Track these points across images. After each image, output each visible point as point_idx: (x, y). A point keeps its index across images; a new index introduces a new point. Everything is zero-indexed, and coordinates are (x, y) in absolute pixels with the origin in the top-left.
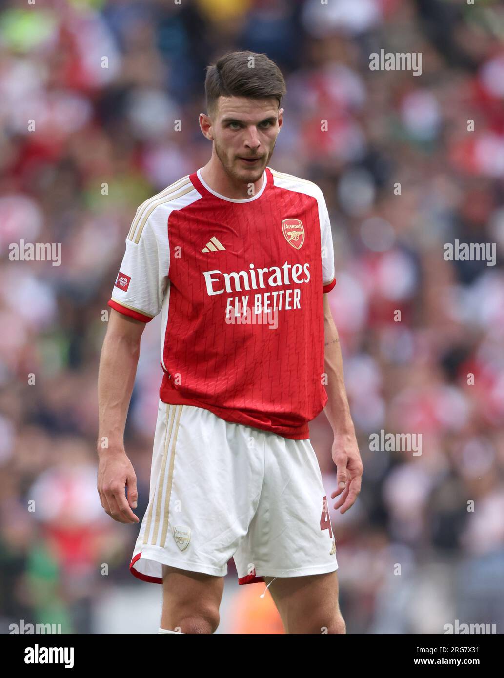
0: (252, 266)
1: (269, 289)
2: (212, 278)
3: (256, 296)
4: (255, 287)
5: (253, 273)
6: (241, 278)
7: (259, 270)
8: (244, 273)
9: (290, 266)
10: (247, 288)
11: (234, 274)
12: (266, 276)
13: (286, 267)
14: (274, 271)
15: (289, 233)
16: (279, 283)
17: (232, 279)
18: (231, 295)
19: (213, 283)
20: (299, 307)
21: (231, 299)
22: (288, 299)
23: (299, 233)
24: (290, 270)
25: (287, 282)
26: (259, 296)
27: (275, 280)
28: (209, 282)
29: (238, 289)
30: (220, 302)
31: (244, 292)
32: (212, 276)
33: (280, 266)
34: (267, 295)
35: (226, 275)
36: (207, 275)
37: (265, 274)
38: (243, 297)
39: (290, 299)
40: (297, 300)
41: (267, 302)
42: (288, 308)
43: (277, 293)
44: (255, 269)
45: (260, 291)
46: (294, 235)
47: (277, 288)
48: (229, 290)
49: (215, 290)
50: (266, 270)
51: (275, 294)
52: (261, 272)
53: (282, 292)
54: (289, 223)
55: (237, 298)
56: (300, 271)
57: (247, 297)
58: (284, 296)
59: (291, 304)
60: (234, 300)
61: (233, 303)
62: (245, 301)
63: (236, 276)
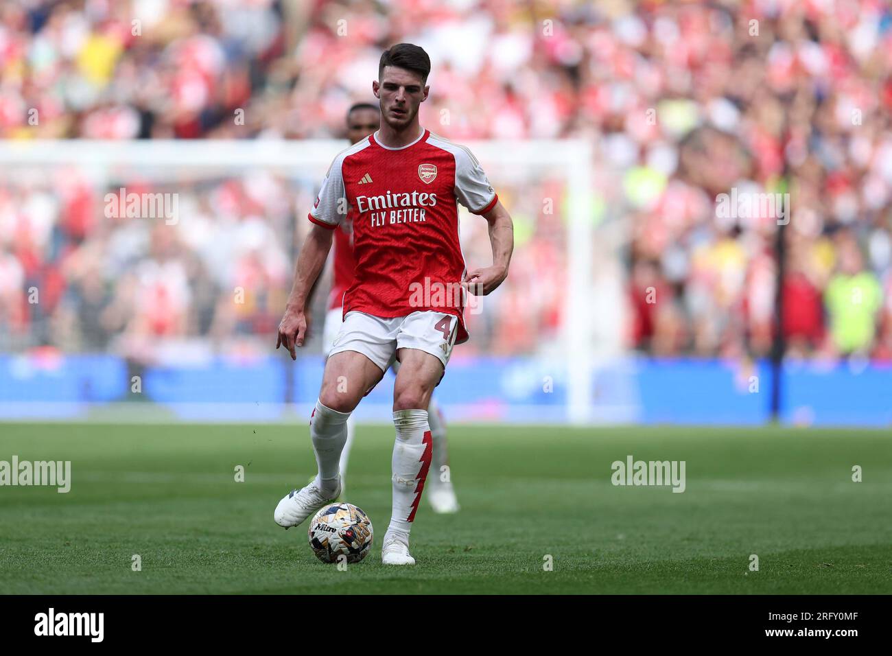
0: (389, 192)
1: (401, 207)
3: (392, 212)
4: (390, 206)
5: (389, 197)
8: (382, 197)
9: (418, 194)
10: (384, 206)
11: (374, 198)
12: (399, 199)
13: (414, 194)
14: (405, 196)
15: (423, 173)
16: (409, 204)
17: (373, 201)
18: (372, 212)
19: (362, 204)
20: (424, 220)
21: (374, 214)
22: (416, 215)
23: (432, 174)
24: (417, 197)
25: (415, 203)
26: (394, 212)
27: (405, 202)
28: (360, 203)
29: (378, 207)
30: (367, 216)
31: (382, 210)
32: (361, 200)
33: (411, 193)
34: (399, 211)
35: (369, 199)
36: (358, 198)
37: (398, 197)
38: (382, 213)
40: (422, 216)
41: (399, 216)
42: (415, 220)
46: (427, 174)
47: (407, 207)
48: (371, 208)
49: (363, 209)
50: (399, 195)
51: (405, 211)
52: (395, 196)
53: (410, 210)
54: (424, 167)
55: (378, 214)
56: (426, 198)
57: (385, 213)
58: (413, 212)
59: (418, 218)
60: (376, 215)
61: (375, 217)
62: (383, 215)
63: (376, 199)
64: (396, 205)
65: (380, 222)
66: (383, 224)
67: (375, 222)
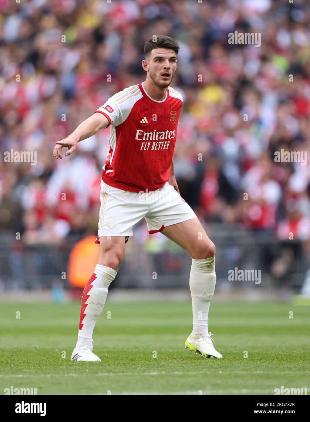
0: (155, 131)
1: (159, 140)
2: (139, 133)
4: (154, 139)
5: (154, 133)
6: (150, 135)
7: (157, 133)
8: (151, 133)
9: (169, 132)
10: (151, 139)
11: (147, 133)
12: (159, 135)
13: (167, 132)
14: (163, 133)
16: (163, 138)
17: (146, 135)
18: (144, 141)
21: (144, 143)
22: (165, 145)
23: (175, 117)
24: (168, 133)
25: (166, 138)
26: (155, 143)
27: (162, 137)
28: (138, 134)
30: (140, 143)
31: (149, 141)
32: (140, 132)
33: (165, 132)
34: (157, 143)
35: (145, 133)
36: (138, 131)
37: (159, 134)
39: (166, 145)
40: (168, 146)
41: (157, 146)
42: (164, 148)
43: (161, 142)
44: (156, 132)
45: (156, 141)
47: (162, 140)
48: (144, 139)
49: (138, 138)
50: (160, 133)
51: (160, 142)
53: (163, 142)
55: (146, 143)
56: (172, 134)
57: (150, 143)
59: (166, 147)
60: (145, 143)
61: (144, 145)
62: (149, 144)
63: (148, 134)
64: (157, 139)
65: (146, 148)
66: (148, 150)
67: (143, 148)
